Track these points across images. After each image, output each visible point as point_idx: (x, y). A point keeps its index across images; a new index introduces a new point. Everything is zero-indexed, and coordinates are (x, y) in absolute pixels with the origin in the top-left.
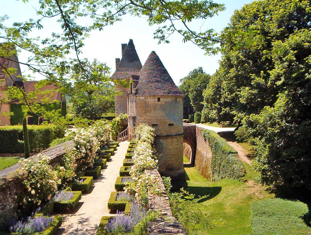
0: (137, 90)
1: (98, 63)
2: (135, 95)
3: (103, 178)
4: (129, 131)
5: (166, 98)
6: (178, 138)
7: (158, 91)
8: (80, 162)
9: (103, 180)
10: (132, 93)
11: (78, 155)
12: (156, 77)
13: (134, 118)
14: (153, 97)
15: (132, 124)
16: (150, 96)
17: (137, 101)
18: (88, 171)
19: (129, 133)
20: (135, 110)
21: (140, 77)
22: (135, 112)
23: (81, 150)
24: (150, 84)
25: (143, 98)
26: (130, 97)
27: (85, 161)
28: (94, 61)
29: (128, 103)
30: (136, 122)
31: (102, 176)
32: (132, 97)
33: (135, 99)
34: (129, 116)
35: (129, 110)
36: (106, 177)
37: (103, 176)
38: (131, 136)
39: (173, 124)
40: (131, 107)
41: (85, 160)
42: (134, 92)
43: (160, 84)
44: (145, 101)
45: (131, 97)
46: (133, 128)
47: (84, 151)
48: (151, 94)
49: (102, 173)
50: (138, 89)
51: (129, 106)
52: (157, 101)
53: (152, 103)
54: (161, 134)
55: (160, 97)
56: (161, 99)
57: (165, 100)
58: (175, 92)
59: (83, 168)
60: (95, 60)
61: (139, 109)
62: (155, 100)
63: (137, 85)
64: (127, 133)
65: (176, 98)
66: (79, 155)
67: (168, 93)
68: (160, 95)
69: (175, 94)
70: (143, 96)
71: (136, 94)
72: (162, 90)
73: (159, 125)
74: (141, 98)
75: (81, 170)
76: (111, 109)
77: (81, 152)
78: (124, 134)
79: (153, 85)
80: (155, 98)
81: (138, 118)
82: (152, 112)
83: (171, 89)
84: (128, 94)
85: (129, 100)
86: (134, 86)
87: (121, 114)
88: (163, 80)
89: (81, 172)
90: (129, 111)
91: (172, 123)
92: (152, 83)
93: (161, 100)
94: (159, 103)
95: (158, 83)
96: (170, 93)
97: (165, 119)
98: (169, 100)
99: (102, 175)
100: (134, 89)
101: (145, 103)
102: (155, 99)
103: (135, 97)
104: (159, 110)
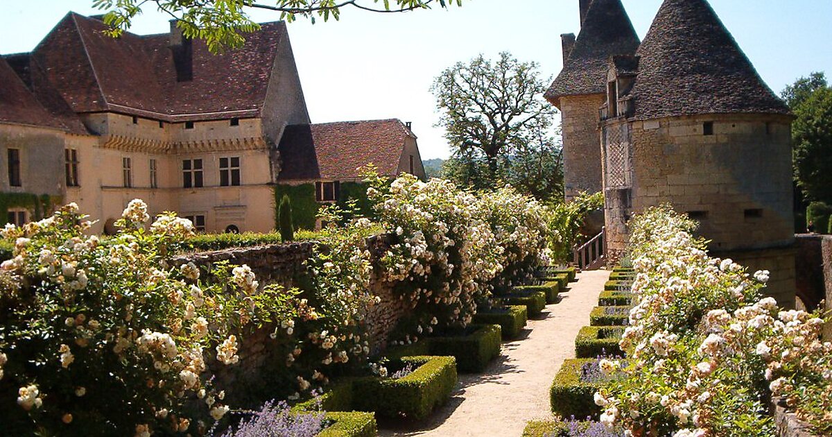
0: (632, 101)
1: (513, 63)
2: (627, 117)
3: (506, 369)
4: (609, 239)
5: (733, 121)
6: (779, 258)
7: (704, 101)
8: (407, 298)
9: (506, 377)
10: (615, 115)
11: (397, 265)
12: (694, 55)
13: (624, 196)
14: (688, 121)
15: (617, 213)
16: (678, 117)
17: (633, 138)
18: (442, 339)
19: (610, 246)
20: (627, 169)
21: (641, 62)
22: (627, 174)
23: (408, 245)
24: (677, 81)
25: (655, 125)
26: (608, 129)
27: (432, 298)
28: (500, 59)
29: (605, 149)
30: (630, 207)
31: (505, 363)
32: (618, 127)
33: (626, 133)
34: (608, 189)
35: (609, 171)
36: (520, 365)
37: (508, 361)
38: (614, 255)
39: (761, 210)
40: (615, 161)
41: (430, 293)
42: (621, 108)
43: (709, 79)
44: (662, 136)
45: (615, 126)
46: (623, 227)
47: (421, 248)
48: (680, 109)
49: (504, 351)
50: (636, 98)
51: (608, 159)
52: (703, 133)
53: (686, 139)
54: (720, 244)
55: (711, 119)
56: (715, 125)
57: (730, 129)
58: (762, 101)
59: (420, 323)
60: (504, 56)
61: (641, 163)
62: (695, 130)
63: (631, 87)
64: (600, 247)
65: (768, 123)
66: (402, 266)
67: (741, 106)
68: (712, 111)
69: (765, 109)
70: (654, 119)
71: (630, 113)
72: (719, 96)
73: (710, 215)
74: (647, 126)
75: (414, 333)
76: (554, 196)
77: (407, 253)
78: (594, 249)
79: (688, 81)
80: (697, 123)
81: (639, 192)
82: (687, 171)
83: (750, 91)
84: (604, 119)
85: (608, 137)
86: (621, 92)
87: (583, 193)
88: (719, 64)
89: (412, 340)
90: (606, 173)
91: (757, 205)
92: (682, 75)
93: (715, 131)
94: (711, 139)
95: (704, 75)
96: (749, 105)
97: (730, 191)
98: (743, 128)
99: (505, 358)
100: (622, 99)
101: (662, 140)
102: (696, 127)
103: (626, 125)
104: (709, 162)
